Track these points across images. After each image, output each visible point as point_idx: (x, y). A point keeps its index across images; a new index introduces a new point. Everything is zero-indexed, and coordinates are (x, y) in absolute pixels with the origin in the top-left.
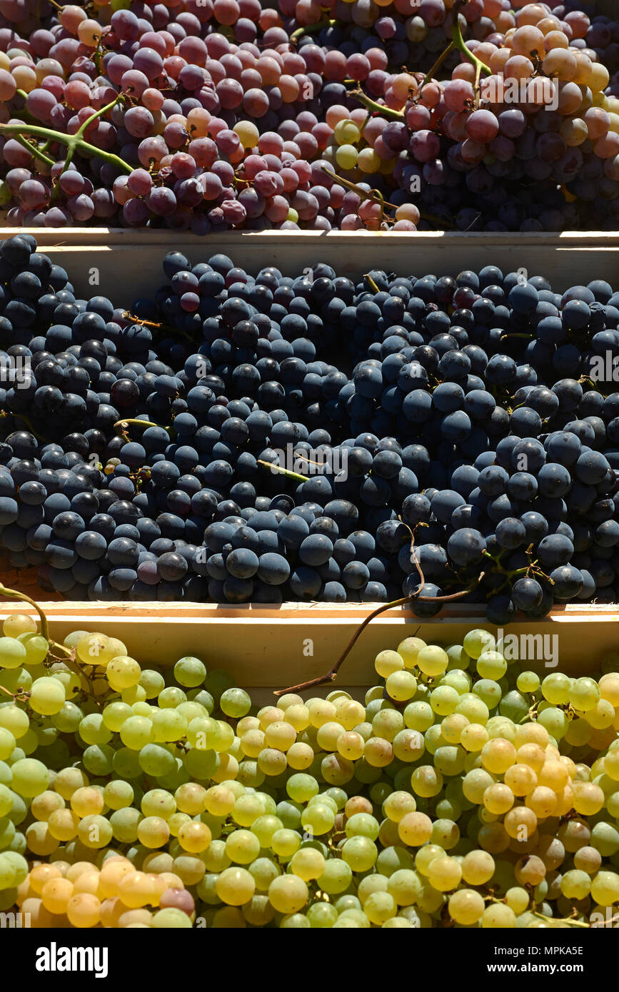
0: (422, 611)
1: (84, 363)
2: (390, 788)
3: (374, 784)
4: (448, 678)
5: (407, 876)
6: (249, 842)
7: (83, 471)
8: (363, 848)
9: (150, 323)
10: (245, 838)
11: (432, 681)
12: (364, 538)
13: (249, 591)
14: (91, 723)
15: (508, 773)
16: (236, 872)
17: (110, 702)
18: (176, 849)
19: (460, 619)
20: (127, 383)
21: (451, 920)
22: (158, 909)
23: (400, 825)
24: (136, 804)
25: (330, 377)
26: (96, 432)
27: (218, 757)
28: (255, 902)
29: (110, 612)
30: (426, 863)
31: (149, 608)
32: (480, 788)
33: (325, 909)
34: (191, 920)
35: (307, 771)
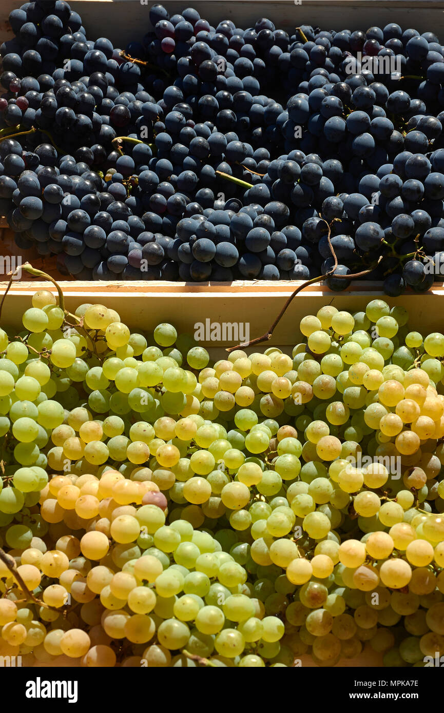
0: (335, 286)
1: (92, 90)
2: (310, 419)
3: (298, 416)
4: (354, 336)
5: (323, 483)
6: (208, 458)
7: (89, 177)
8: (290, 462)
9: (139, 61)
10: (204, 455)
11: (342, 339)
12: (293, 231)
13: (208, 272)
14: (94, 374)
15: (398, 406)
16: (197, 480)
17: (108, 358)
18: (154, 464)
19: (363, 292)
20: (122, 108)
21: (356, 514)
22: (141, 506)
23: (317, 445)
24: (126, 433)
25: (270, 107)
26: (99, 147)
27: (185, 398)
28: (211, 502)
29: (108, 289)
30: (337, 472)
31: (136, 286)
32: (377, 417)
33: (262, 506)
34: (165, 513)
35: (249, 408)
